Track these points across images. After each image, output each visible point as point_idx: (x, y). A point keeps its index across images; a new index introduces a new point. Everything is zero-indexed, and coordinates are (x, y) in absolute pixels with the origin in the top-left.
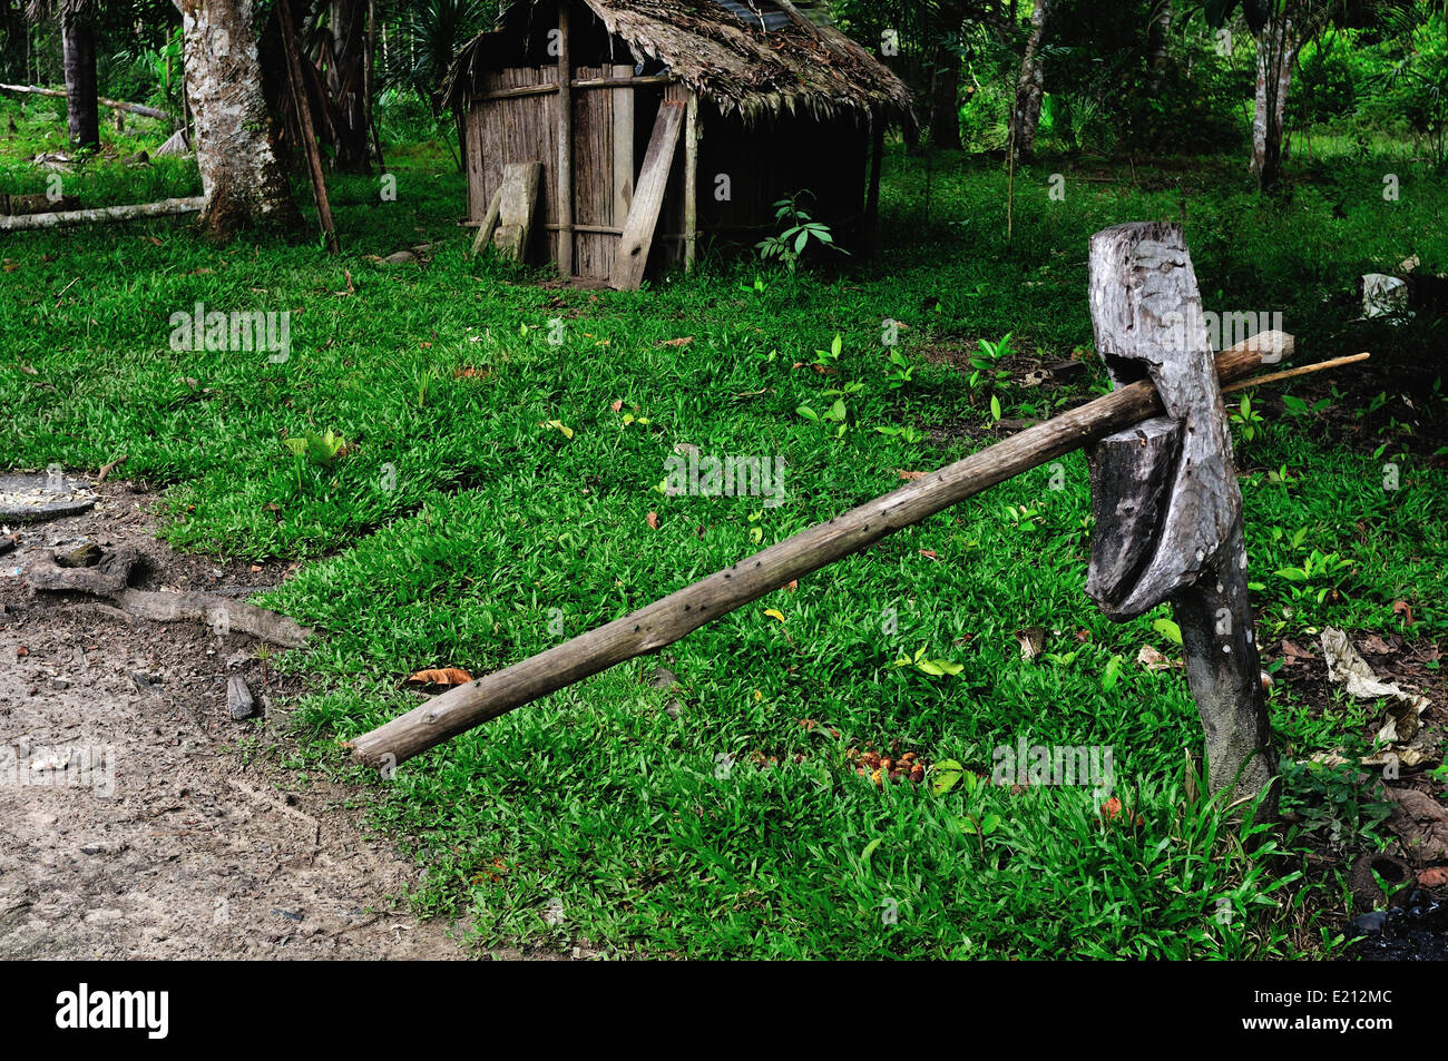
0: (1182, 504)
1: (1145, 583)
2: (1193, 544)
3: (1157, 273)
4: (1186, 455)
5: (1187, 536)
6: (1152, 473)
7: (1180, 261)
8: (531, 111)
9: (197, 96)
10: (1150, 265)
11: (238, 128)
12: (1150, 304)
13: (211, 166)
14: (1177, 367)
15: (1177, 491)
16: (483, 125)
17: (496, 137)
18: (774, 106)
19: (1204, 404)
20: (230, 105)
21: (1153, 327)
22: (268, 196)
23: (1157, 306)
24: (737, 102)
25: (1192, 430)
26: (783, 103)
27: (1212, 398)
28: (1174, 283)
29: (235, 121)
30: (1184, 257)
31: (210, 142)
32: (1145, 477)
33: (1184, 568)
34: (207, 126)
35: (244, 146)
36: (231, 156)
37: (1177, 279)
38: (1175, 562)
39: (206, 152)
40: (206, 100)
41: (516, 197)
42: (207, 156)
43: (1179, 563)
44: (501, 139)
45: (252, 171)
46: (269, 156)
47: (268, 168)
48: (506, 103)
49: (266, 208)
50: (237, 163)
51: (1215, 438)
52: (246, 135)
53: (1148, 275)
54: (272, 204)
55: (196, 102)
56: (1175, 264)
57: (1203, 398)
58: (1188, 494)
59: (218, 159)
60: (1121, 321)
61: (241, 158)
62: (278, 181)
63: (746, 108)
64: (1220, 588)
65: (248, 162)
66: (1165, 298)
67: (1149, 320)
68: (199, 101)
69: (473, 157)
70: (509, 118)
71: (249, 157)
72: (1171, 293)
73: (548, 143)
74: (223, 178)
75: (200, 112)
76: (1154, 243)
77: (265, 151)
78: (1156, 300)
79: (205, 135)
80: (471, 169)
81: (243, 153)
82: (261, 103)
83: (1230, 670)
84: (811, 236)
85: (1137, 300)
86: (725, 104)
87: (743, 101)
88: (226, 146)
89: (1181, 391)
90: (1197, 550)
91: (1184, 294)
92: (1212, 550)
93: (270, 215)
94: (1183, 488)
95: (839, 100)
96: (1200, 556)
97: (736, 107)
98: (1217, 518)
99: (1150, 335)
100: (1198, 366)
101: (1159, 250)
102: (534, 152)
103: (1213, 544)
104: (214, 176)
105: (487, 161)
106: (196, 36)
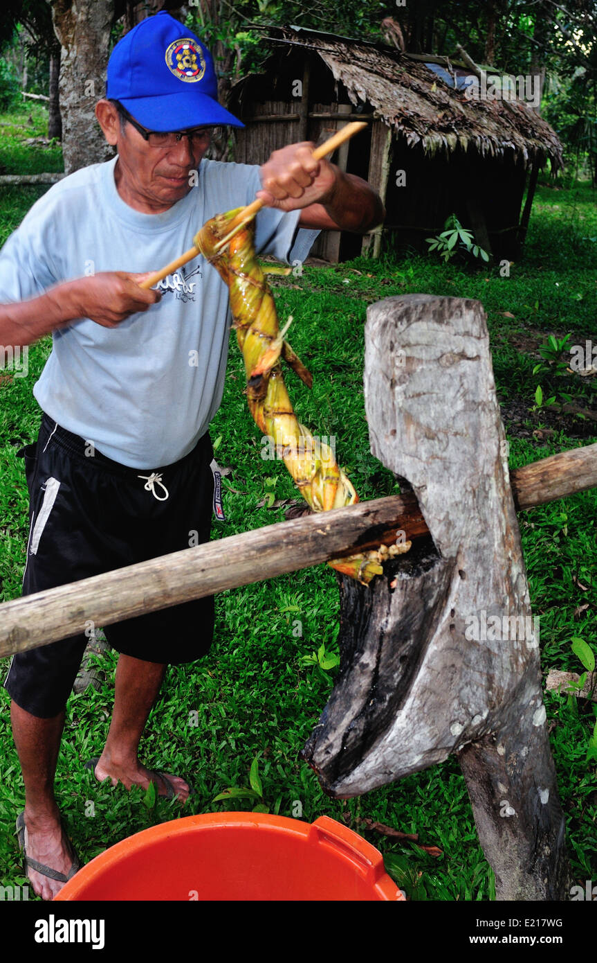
0: (438, 664)
1: (372, 761)
2: (445, 714)
3: (434, 366)
4: (451, 604)
5: (439, 706)
6: (398, 624)
7: (471, 352)
8: (281, 133)
9: (64, 104)
10: (424, 355)
11: (90, 129)
12: (416, 408)
13: (70, 153)
14: (447, 493)
15: (432, 649)
17: (256, 148)
18: (451, 143)
19: (485, 541)
20: (86, 112)
21: (417, 438)
23: (427, 411)
24: (422, 137)
25: (461, 573)
26: (458, 142)
27: (497, 534)
28: (457, 382)
29: (88, 123)
30: (481, 347)
31: (70, 136)
32: (389, 628)
33: (428, 745)
34: (69, 125)
35: (93, 141)
36: (83, 147)
37: (462, 376)
38: (417, 737)
39: (68, 143)
40: (70, 107)
42: (68, 146)
43: (423, 738)
44: (259, 150)
48: (265, 125)
50: (88, 152)
51: (496, 586)
52: (95, 133)
53: (419, 369)
55: (64, 108)
56: (463, 356)
57: (484, 533)
58: (449, 654)
59: (75, 148)
60: (385, 423)
61: (91, 150)
63: (428, 143)
64: (501, 750)
65: (96, 152)
66: (441, 400)
67: (412, 428)
68: (66, 108)
70: (266, 135)
71: (97, 149)
72: (451, 394)
75: (66, 116)
76: (436, 325)
78: (426, 403)
79: (68, 131)
81: (93, 146)
83: (514, 832)
84: (459, 239)
85: (399, 400)
86: (413, 138)
87: (427, 138)
88: (81, 140)
89: (449, 524)
90: (452, 722)
91: (470, 397)
92: (477, 721)
94: (442, 645)
95: (504, 143)
96: (457, 730)
97: (421, 142)
98: (490, 679)
99: (412, 448)
100: (479, 493)
101: (441, 336)
103: (480, 713)
104: (71, 160)
106: (68, 63)
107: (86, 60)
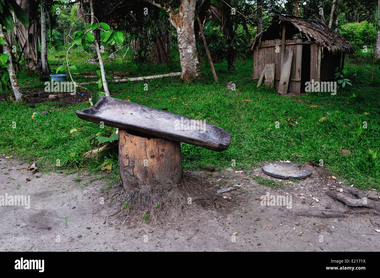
8: (273, 51)
9: (181, 47)
11: (191, 55)
13: (184, 65)
16: (259, 54)
17: (262, 57)
20: (189, 50)
22: (197, 72)
29: (190, 53)
31: (184, 59)
34: (184, 55)
36: (189, 62)
40: (184, 48)
41: (270, 72)
42: (184, 62)
44: (264, 57)
45: (194, 66)
46: (198, 62)
47: (197, 65)
48: (266, 49)
49: (197, 75)
52: (193, 57)
54: (198, 74)
55: (181, 49)
59: (186, 63)
61: (191, 63)
62: (200, 68)
68: (182, 49)
69: (255, 62)
70: (266, 52)
71: (193, 62)
73: (277, 59)
74: (187, 68)
75: (182, 52)
77: (196, 61)
79: (183, 57)
80: (255, 65)
81: (192, 61)
82: (195, 49)
84: (346, 83)
88: (188, 60)
93: (197, 77)
102: (273, 61)
104: (185, 67)
105: (259, 63)
106: (181, 33)
107: (188, 31)
